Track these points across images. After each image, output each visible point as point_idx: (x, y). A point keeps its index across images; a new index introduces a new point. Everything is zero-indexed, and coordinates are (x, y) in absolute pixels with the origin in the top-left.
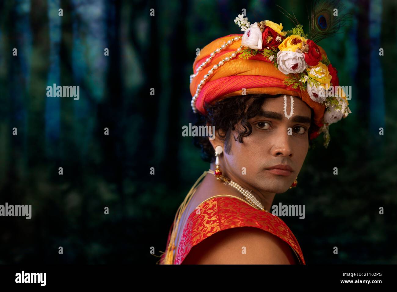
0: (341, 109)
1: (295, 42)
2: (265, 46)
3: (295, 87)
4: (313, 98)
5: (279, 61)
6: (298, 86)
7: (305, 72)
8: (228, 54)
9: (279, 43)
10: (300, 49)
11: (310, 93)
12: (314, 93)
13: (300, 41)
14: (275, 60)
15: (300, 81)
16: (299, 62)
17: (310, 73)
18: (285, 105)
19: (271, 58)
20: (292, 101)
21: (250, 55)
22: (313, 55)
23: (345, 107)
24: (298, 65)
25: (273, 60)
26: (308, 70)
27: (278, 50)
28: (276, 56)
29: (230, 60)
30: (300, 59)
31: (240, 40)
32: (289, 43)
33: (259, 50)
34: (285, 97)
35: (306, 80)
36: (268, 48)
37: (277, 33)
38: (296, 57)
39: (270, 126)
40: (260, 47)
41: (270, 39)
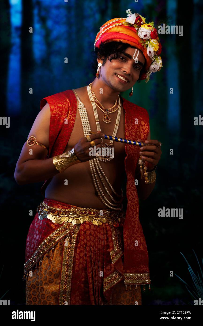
0: (159, 63)
1: (149, 26)
2: (135, 23)
3: (143, 45)
4: (148, 53)
5: (139, 31)
6: (144, 45)
7: (149, 40)
8: (118, 23)
9: (142, 24)
10: (150, 29)
11: (148, 51)
12: (150, 51)
13: (151, 27)
14: (138, 30)
15: (145, 43)
16: (148, 34)
17: (151, 41)
18: (135, 53)
19: (137, 29)
20: (138, 53)
21: (128, 25)
22: (154, 34)
23: (161, 63)
24: (147, 36)
25: (137, 30)
26: (150, 40)
27: (141, 27)
28: (139, 29)
29: (118, 26)
30: (148, 33)
31: (125, 19)
32: (146, 26)
33: (132, 24)
34: (136, 50)
35: (148, 44)
36: (137, 24)
37: (142, 20)
38: (147, 32)
39: (125, 60)
40: (133, 23)
41: (139, 21)
